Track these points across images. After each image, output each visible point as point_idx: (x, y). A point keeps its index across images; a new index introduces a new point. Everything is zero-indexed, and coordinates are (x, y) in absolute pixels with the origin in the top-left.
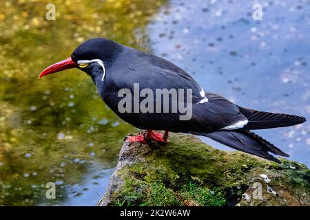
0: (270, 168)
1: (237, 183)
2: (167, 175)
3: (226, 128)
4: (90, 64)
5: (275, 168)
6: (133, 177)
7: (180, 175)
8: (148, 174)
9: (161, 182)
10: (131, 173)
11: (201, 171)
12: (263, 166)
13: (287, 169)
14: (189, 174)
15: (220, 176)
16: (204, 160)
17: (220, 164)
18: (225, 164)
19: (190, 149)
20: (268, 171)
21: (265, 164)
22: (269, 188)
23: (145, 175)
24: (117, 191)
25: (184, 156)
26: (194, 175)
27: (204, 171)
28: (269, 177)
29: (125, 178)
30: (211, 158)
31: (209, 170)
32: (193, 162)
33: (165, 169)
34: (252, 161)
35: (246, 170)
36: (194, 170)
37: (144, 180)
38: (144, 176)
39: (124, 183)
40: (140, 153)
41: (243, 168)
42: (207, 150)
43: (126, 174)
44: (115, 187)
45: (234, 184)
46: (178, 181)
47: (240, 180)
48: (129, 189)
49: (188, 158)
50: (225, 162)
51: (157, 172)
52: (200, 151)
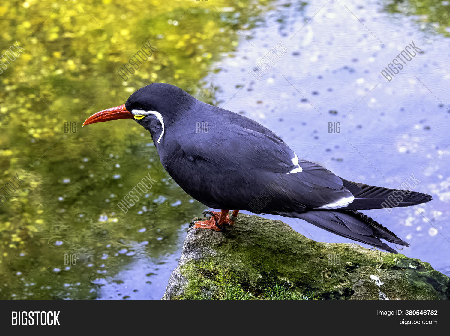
0: (382, 268)
1: (339, 286)
2: (245, 273)
3: (325, 207)
4: (147, 116)
5: (389, 267)
6: (200, 276)
7: (263, 274)
8: (221, 272)
9: (238, 283)
10: (198, 270)
11: (291, 270)
12: (374, 265)
13: (405, 269)
14: (275, 274)
15: (316, 276)
16: (295, 254)
17: (317, 261)
18: (324, 260)
19: (278, 239)
20: (380, 271)
21: (377, 261)
22: (381, 294)
23: (217, 273)
24: (179, 294)
25: (269, 249)
26: (282, 275)
27: (295, 270)
28: (381, 279)
29: (190, 277)
30: (305, 252)
31: (302, 269)
32: (281, 257)
33: (243, 265)
34: (359, 258)
35: (350, 269)
36: (281, 268)
37: (215, 280)
38: (215, 275)
39: (188, 284)
40: (210, 243)
41: (347, 267)
42: (300, 242)
43: (191, 271)
44: (177, 288)
45: (335, 287)
46: (260, 283)
47: (342, 282)
48: (195, 291)
49: (274, 252)
50: (322, 258)
51: (233, 269)
52: (290, 243)
